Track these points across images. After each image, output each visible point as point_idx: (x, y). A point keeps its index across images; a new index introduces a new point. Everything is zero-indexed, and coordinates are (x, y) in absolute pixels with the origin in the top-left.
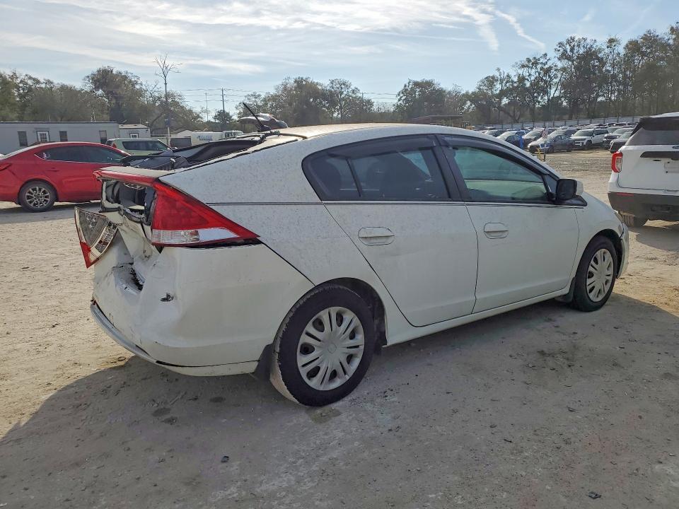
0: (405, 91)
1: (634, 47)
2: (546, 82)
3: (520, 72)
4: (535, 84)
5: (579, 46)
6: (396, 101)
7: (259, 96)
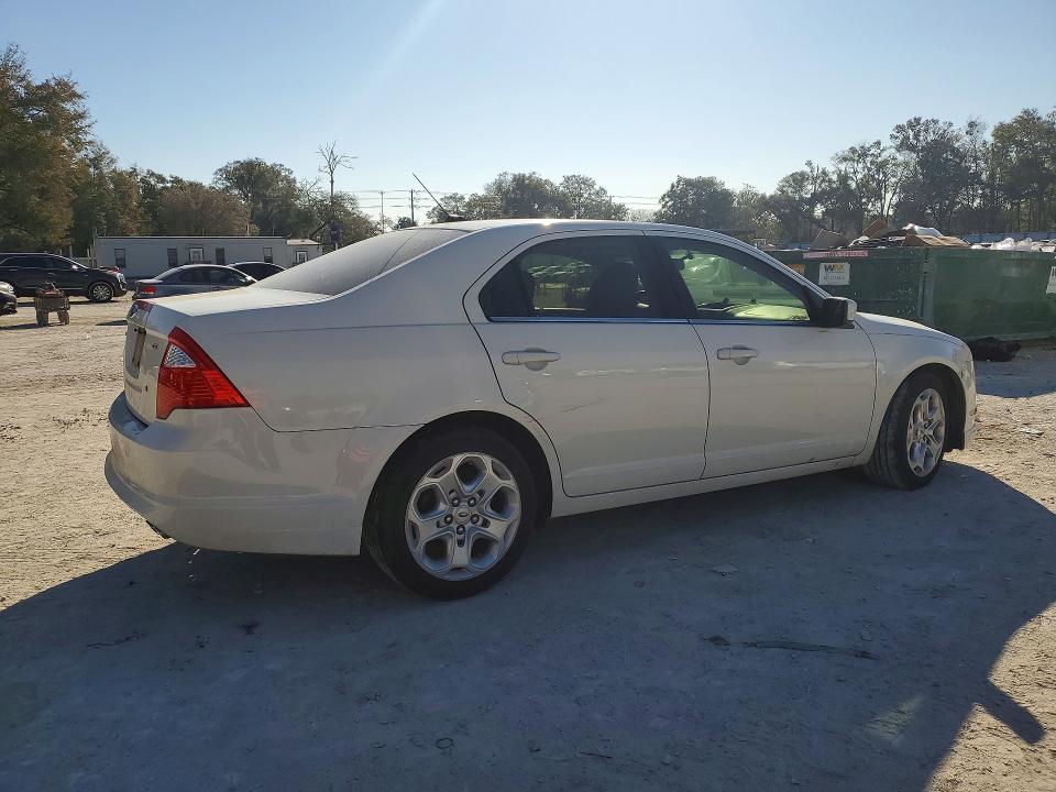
0: (672, 194)
1: (1003, 133)
2: (879, 182)
3: (842, 167)
4: (863, 184)
5: (926, 131)
6: (658, 207)
7: (462, 198)
